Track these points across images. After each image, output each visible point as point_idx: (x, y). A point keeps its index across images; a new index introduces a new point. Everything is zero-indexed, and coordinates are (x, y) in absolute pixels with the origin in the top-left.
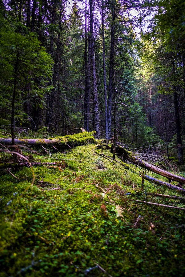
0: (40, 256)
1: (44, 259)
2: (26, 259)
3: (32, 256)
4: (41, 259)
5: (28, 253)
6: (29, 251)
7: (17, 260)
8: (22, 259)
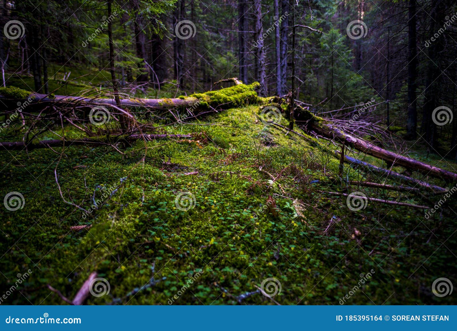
0: (164, 272)
1: (170, 276)
2: (141, 275)
3: (151, 271)
4: (165, 276)
5: (146, 267)
6: (146, 264)
7: (126, 276)
8: (135, 275)
